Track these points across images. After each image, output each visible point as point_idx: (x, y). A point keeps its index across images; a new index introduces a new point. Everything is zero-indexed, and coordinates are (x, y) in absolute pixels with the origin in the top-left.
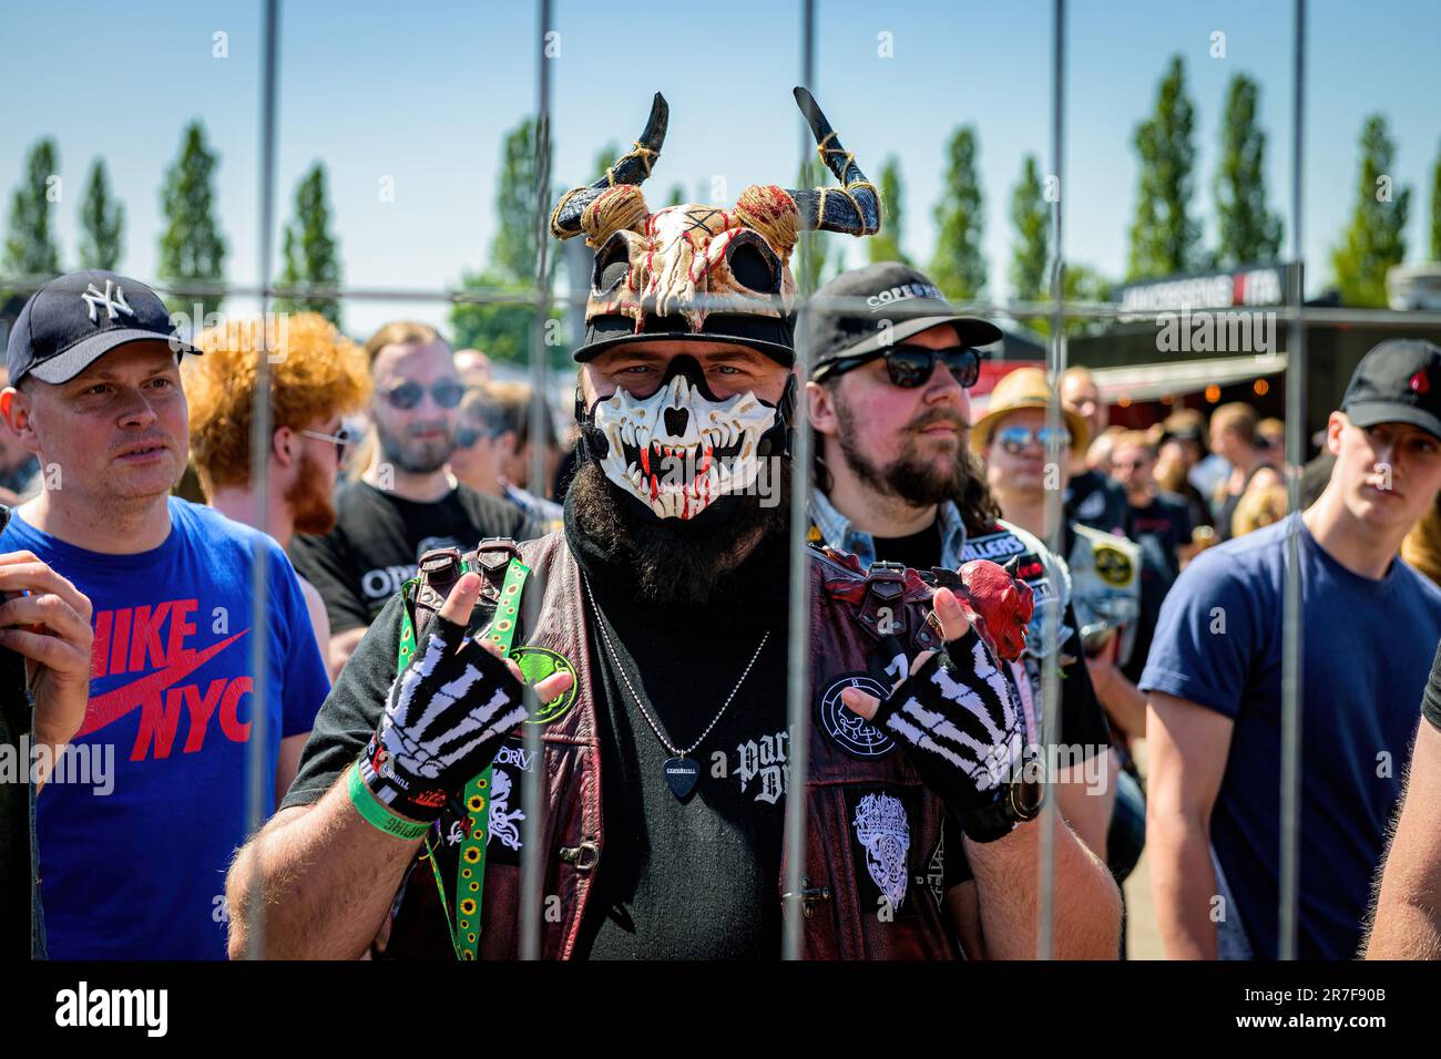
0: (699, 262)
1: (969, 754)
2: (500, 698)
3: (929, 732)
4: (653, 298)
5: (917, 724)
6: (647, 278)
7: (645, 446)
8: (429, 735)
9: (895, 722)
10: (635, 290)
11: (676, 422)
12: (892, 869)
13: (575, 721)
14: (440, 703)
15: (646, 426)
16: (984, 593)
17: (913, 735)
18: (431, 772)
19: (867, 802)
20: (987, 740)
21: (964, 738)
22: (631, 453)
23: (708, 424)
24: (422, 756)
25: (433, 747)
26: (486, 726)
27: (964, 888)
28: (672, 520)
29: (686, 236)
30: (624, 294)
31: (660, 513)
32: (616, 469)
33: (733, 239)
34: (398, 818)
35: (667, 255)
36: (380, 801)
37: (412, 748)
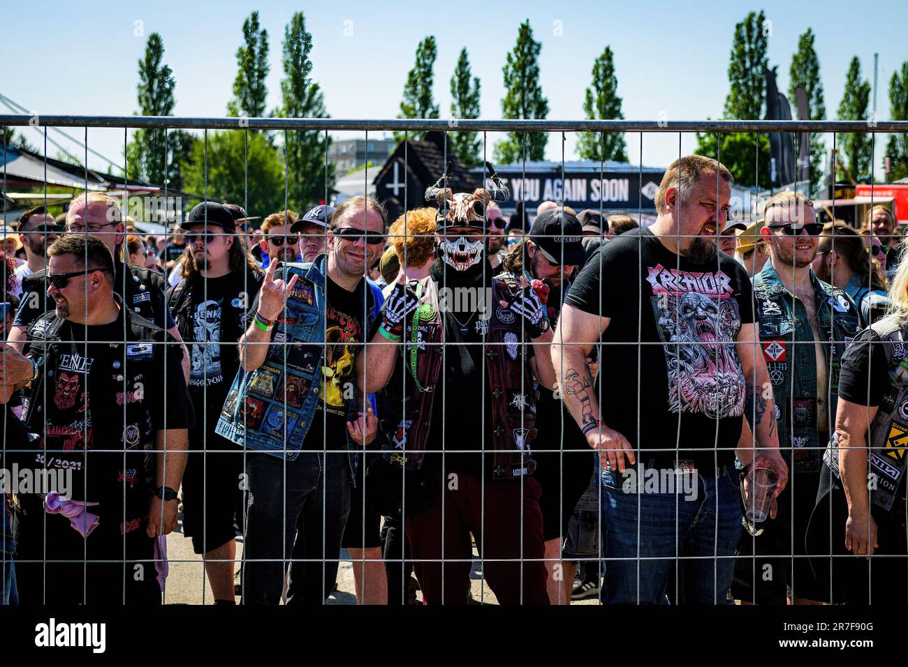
0: (467, 208)
1: (529, 315)
2: (413, 301)
3: (520, 309)
4: (457, 218)
5: (516, 307)
6: (454, 212)
7: (454, 253)
8: (396, 312)
9: (512, 307)
10: (451, 216)
11: (462, 248)
12: (513, 350)
13: (436, 319)
14: (399, 302)
15: (455, 249)
16: (536, 287)
17: (516, 310)
18: (398, 321)
19: (507, 334)
20: (533, 311)
21: (528, 311)
22: (450, 255)
23: (469, 248)
24: (396, 317)
25: (398, 314)
26: (410, 307)
27: (533, 358)
28: (460, 271)
29: (463, 201)
30: (448, 216)
31: (457, 270)
32: (446, 259)
33: (475, 203)
34: (392, 335)
35: (459, 207)
36: (386, 331)
37: (393, 315)
